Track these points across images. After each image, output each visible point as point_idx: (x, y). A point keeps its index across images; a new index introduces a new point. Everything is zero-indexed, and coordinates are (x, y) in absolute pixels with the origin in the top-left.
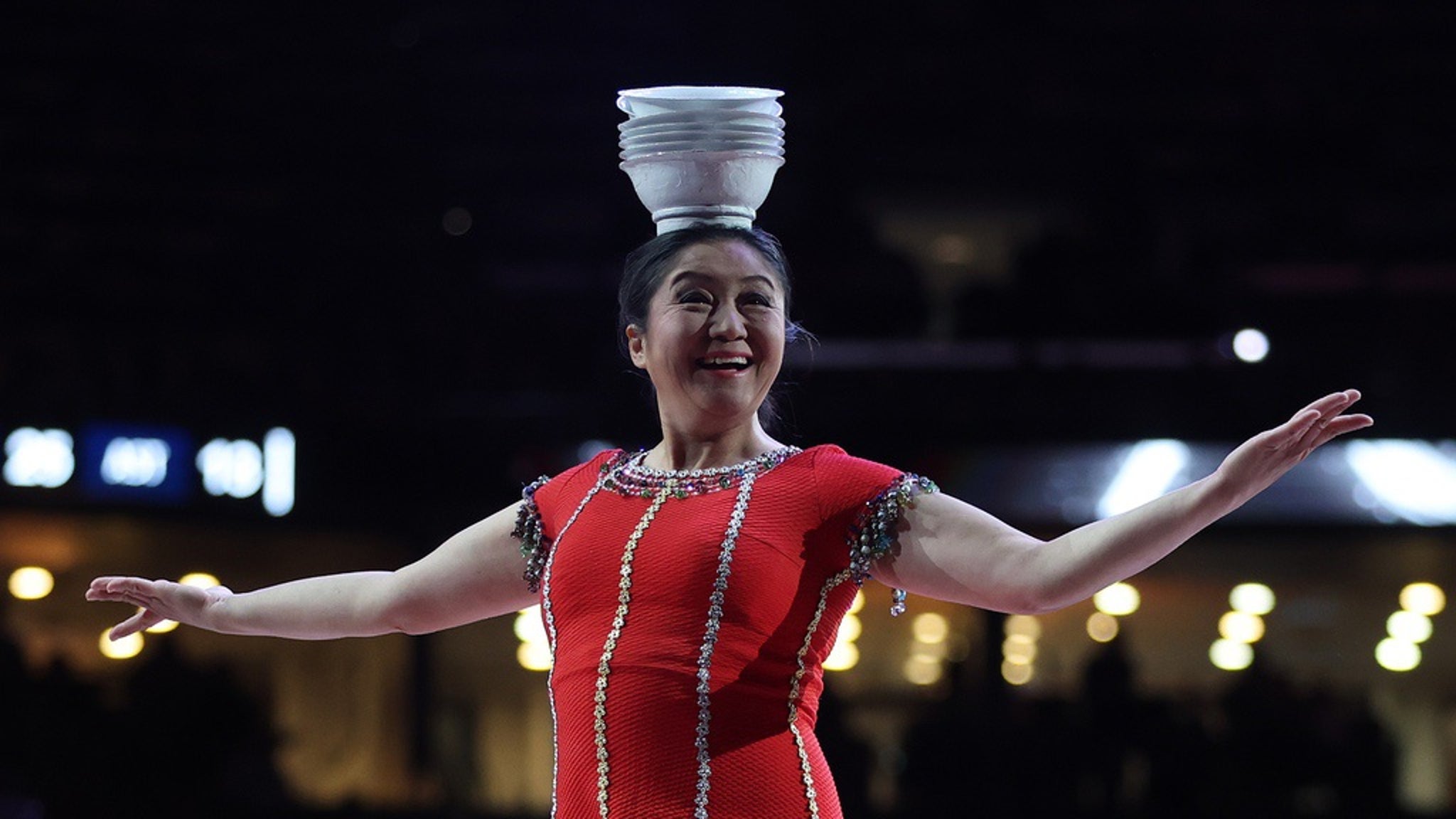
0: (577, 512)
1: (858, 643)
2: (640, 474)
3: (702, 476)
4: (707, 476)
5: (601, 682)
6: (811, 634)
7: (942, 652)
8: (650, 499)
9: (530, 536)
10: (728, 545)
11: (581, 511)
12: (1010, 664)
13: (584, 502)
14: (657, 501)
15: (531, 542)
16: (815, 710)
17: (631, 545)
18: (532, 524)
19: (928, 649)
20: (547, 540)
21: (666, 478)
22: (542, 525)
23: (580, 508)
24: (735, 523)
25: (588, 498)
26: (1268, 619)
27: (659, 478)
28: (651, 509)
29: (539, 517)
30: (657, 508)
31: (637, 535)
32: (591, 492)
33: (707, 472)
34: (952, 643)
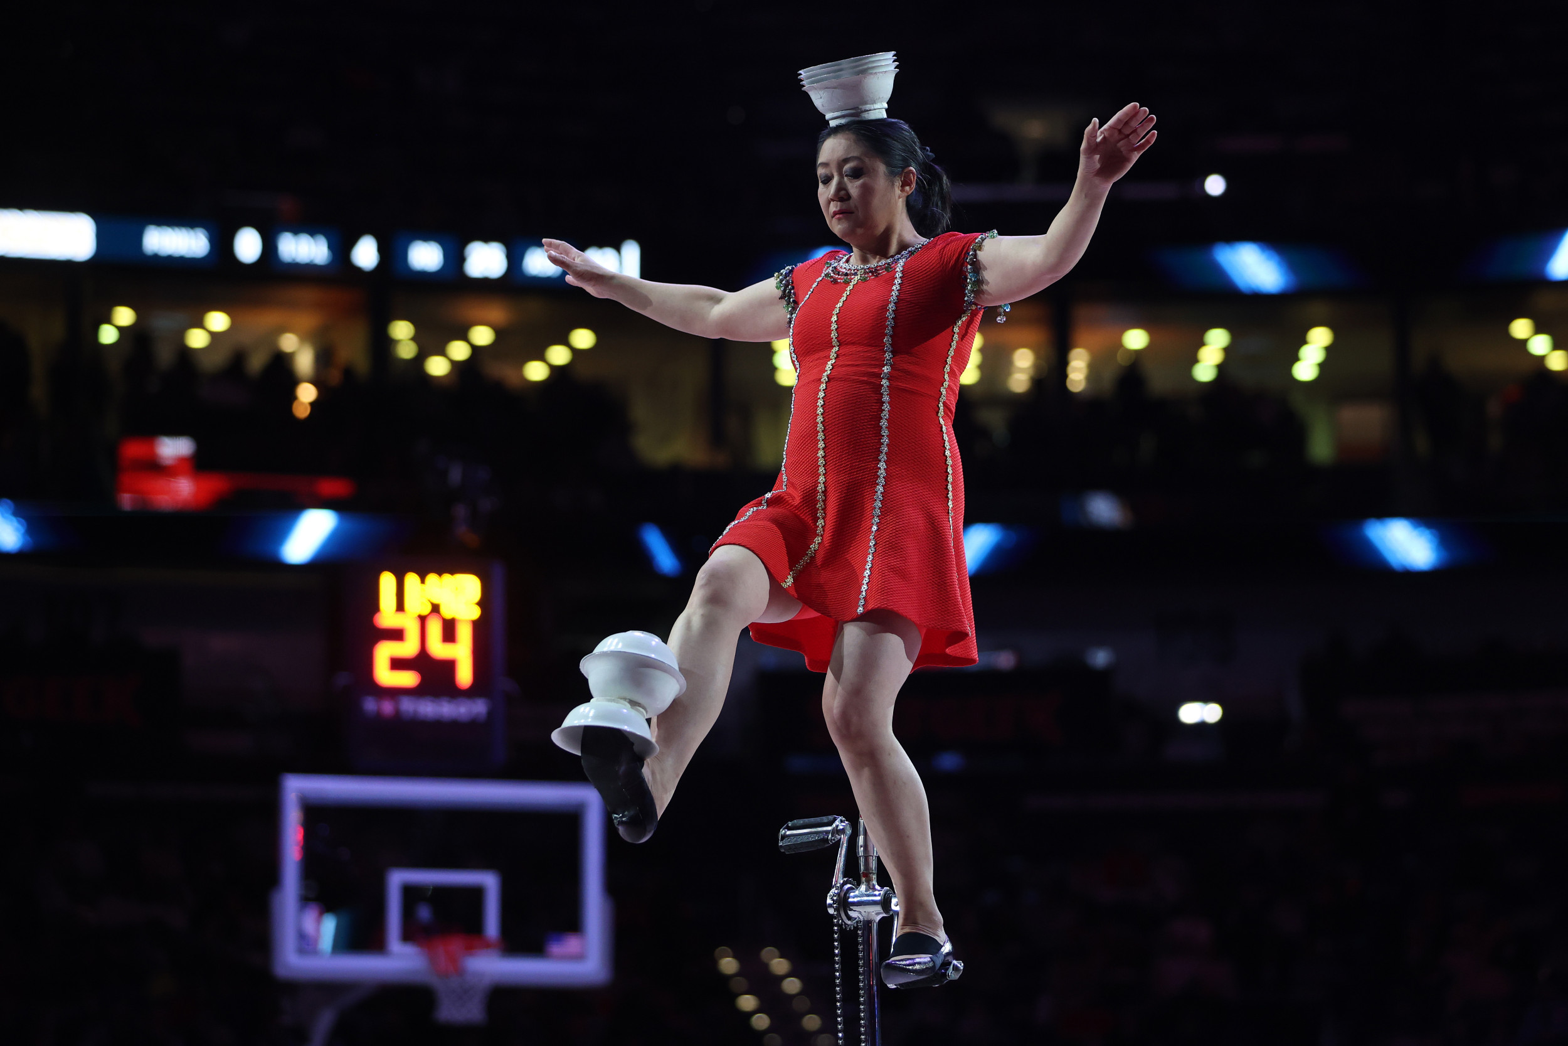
0: (809, 293)
1: (981, 367)
2: (845, 268)
3: (877, 266)
4: (880, 266)
5: (823, 386)
6: (951, 357)
7: (1031, 372)
8: (847, 283)
9: (789, 298)
10: (891, 307)
11: (812, 292)
12: (1072, 380)
13: (814, 286)
14: (852, 284)
15: (788, 303)
16: (954, 410)
17: (837, 311)
18: (790, 292)
19: (1022, 370)
20: (796, 303)
21: (858, 270)
22: (794, 294)
23: (811, 290)
24: (895, 293)
25: (816, 284)
26: (1227, 350)
27: (854, 270)
28: (848, 289)
29: (793, 288)
30: (851, 287)
31: (840, 304)
32: (818, 280)
33: (880, 264)
34: (1037, 366)
